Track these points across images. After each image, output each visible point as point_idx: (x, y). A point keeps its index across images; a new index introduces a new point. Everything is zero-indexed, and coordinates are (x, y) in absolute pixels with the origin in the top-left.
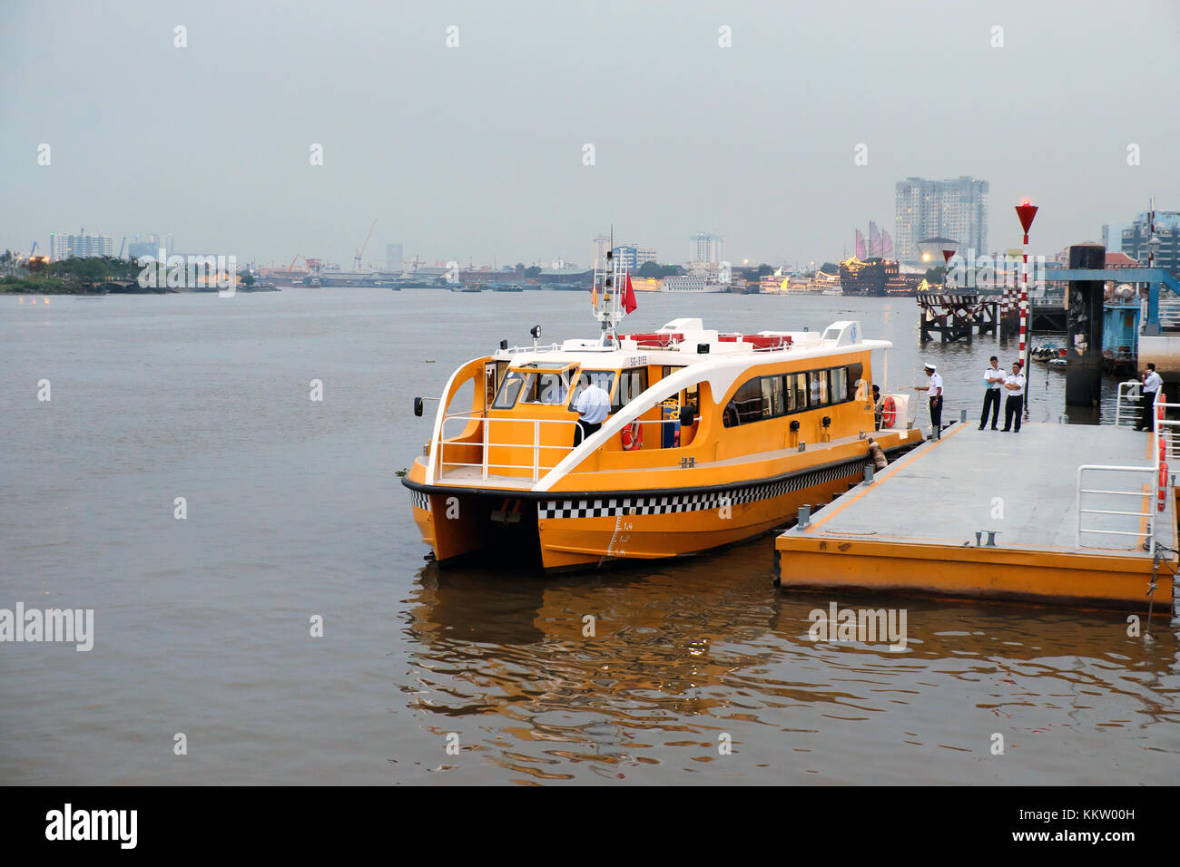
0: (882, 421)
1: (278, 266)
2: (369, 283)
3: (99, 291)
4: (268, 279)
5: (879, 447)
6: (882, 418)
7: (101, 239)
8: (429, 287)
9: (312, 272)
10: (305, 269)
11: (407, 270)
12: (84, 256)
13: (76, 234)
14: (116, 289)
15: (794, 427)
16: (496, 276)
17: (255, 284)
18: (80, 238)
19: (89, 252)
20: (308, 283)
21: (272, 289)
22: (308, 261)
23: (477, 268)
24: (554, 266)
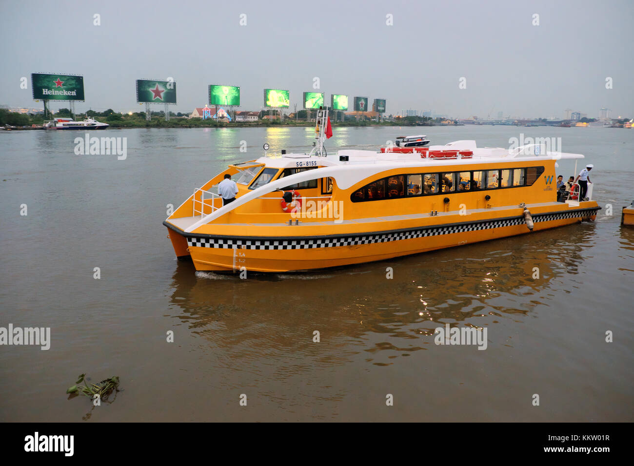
0: (569, 196)
1: (464, 118)
2: (492, 124)
3: (414, 125)
4: (461, 122)
5: (529, 213)
6: (569, 194)
7: (415, 111)
8: (510, 125)
9: (475, 120)
10: (473, 119)
11: (504, 120)
12: (411, 116)
13: (409, 110)
14: (419, 125)
15: (446, 201)
16: (532, 122)
17: (458, 123)
18: (410, 111)
19: (412, 114)
20: (473, 123)
21: (463, 125)
22: (474, 117)
23: (526, 119)
24: (551, 118)
